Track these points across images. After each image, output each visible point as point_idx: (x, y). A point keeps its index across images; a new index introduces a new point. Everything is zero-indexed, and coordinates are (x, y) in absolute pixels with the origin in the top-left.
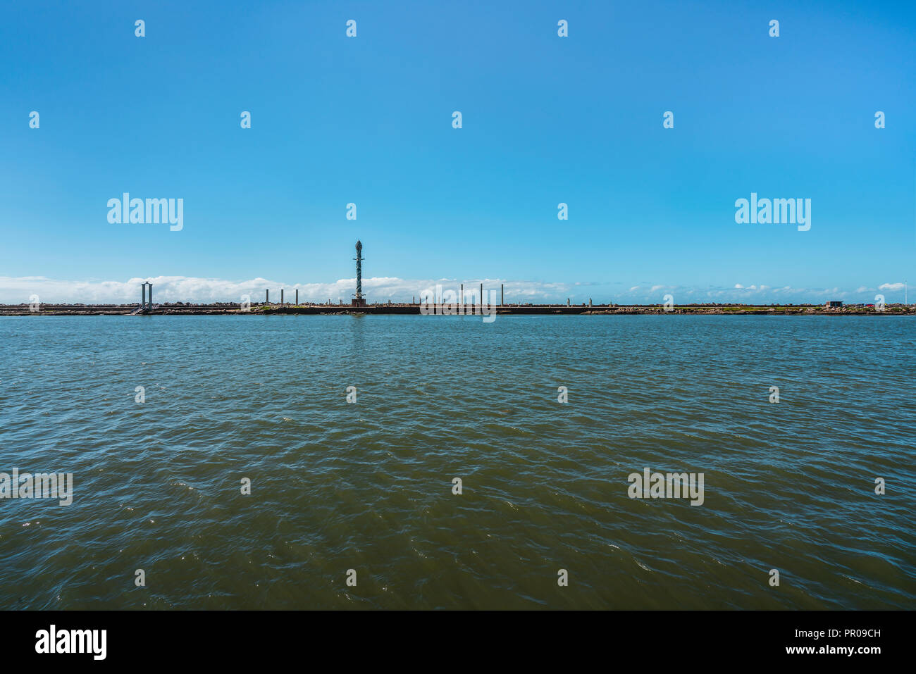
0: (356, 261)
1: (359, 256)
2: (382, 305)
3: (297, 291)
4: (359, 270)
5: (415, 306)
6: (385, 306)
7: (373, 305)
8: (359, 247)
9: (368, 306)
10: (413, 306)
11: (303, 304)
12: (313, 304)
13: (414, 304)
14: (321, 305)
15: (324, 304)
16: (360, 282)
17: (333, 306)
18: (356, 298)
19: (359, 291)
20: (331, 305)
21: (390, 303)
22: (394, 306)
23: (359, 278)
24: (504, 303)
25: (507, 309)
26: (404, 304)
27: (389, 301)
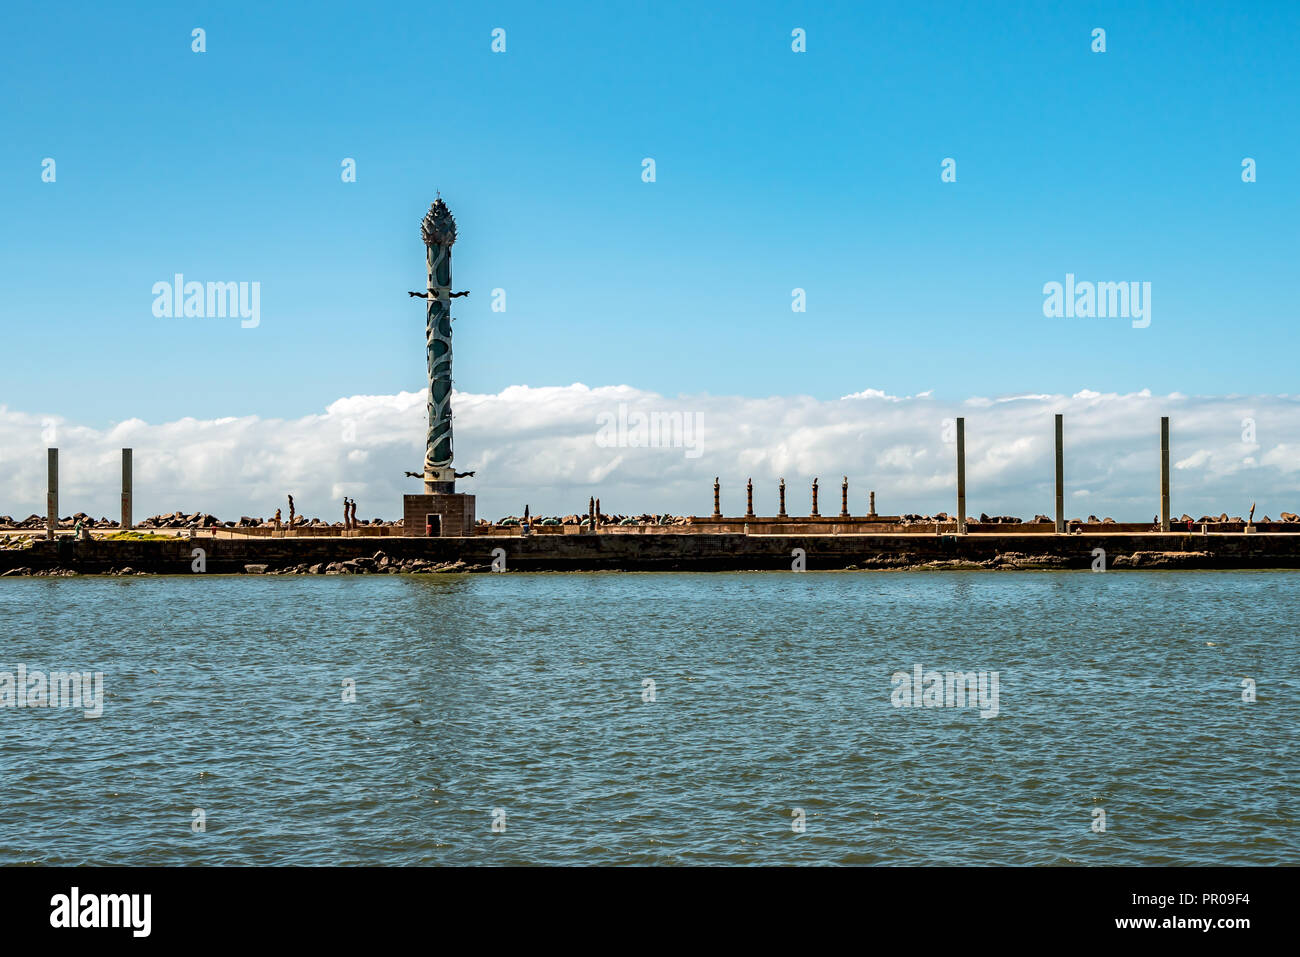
0: (423, 306)
1: (442, 275)
2: (555, 524)
3: (127, 454)
4: (440, 348)
5: (725, 531)
6: (573, 530)
7: (510, 525)
8: (440, 230)
9: (484, 530)
10: (715, 531)
11: (157, 523)
12: (210, 521)
13: (718, 520)
14: (250, 524)
15: (265, 516)
16: (447, 412)
17: (311, 530)
18: (424, 490)
19: (442, 453)
20: (300, 526)
21: (595, 514)
22: (616, 531)
23: (442, 388)
24: (1176, 514)
25: (1191, 544)
26: (667, 521)
27: (594, 504)
